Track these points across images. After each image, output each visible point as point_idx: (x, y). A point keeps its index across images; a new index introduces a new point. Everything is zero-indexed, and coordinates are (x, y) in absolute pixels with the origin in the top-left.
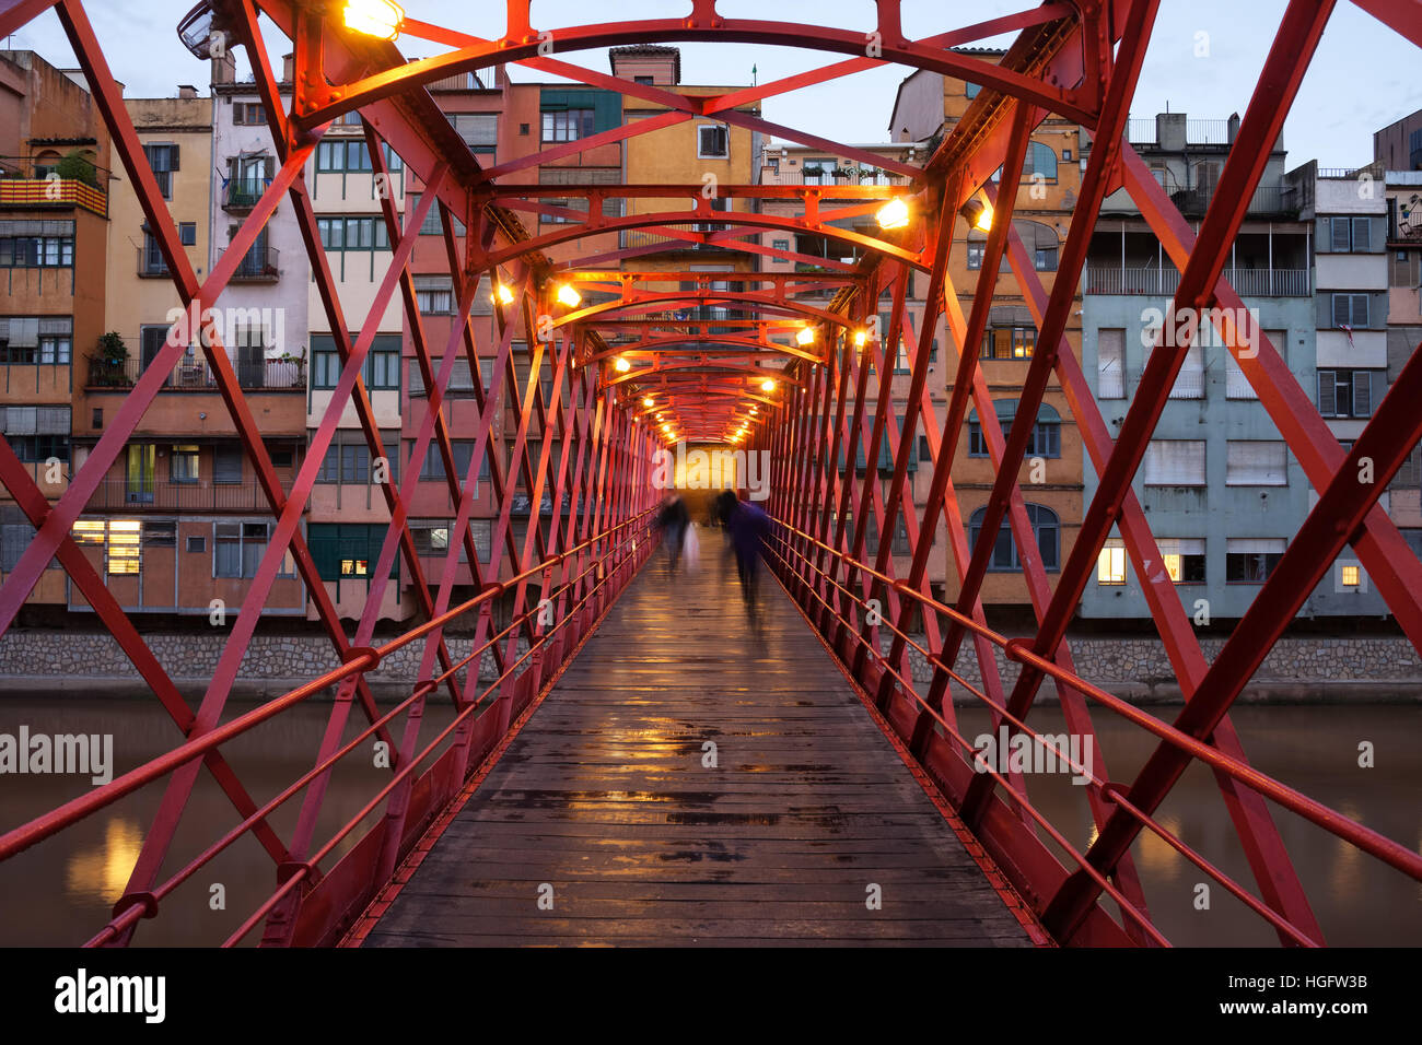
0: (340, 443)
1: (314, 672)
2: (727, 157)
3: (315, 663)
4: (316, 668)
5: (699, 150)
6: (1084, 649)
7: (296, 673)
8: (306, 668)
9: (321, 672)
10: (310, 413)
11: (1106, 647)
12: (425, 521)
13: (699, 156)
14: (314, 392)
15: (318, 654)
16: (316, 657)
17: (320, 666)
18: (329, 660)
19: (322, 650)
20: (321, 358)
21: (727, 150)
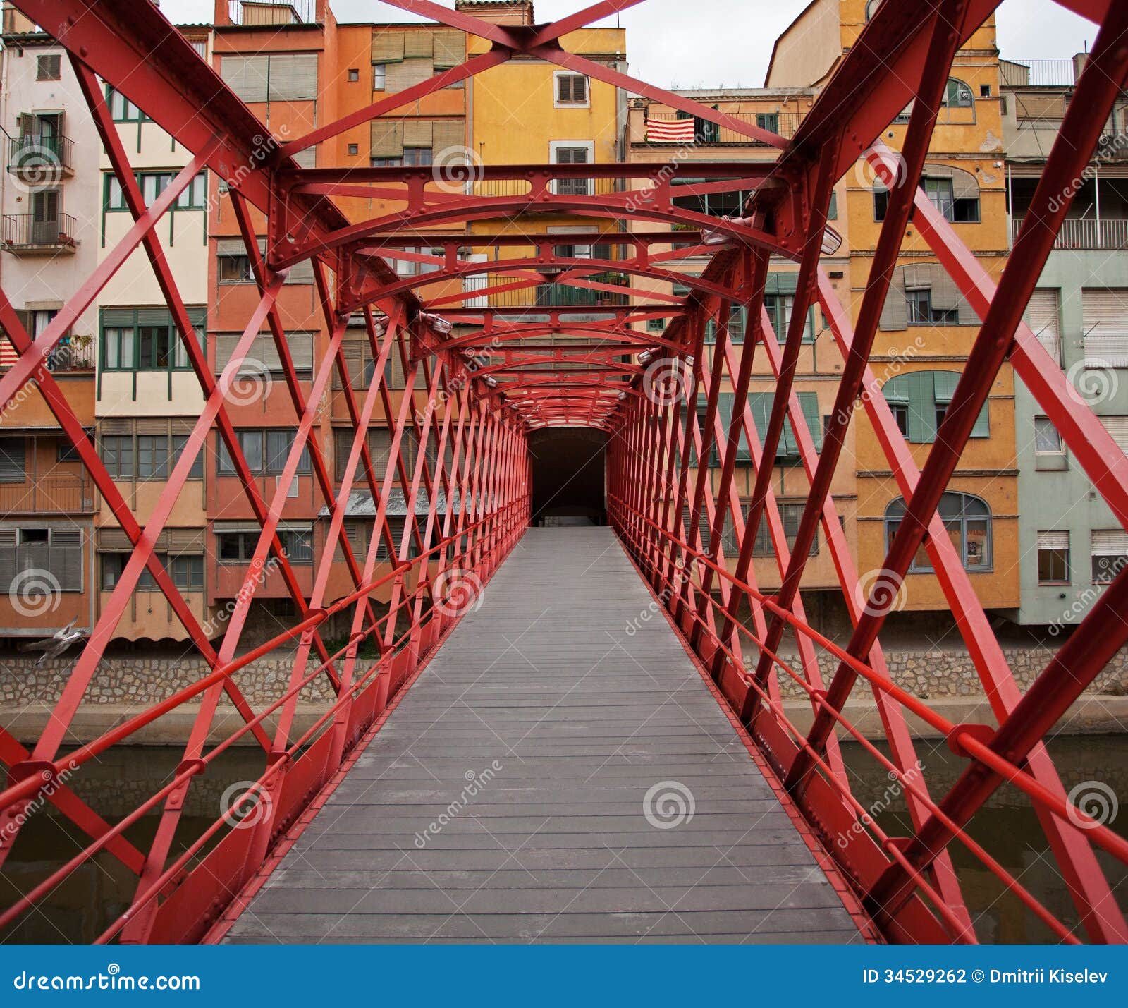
0: (134, 434)
1: (111, 699)
2: (587, 106)
3: (113, 689)
4: (114, 695)
5: (556, 97)
6: (1019, 659)
7: (91, 701)
8: (101, 695)
9: (118, 699)
10: (99, 399)
11: (1043, 656)
12: (235, 524)
13: (556, 106)
14: (104, 375)
15: (116, 678)
16: (113, 682)
17: (118, 692)
18: (129, 685)
19: (120, 674)
20: (112, 337)
21: (587, 99)
